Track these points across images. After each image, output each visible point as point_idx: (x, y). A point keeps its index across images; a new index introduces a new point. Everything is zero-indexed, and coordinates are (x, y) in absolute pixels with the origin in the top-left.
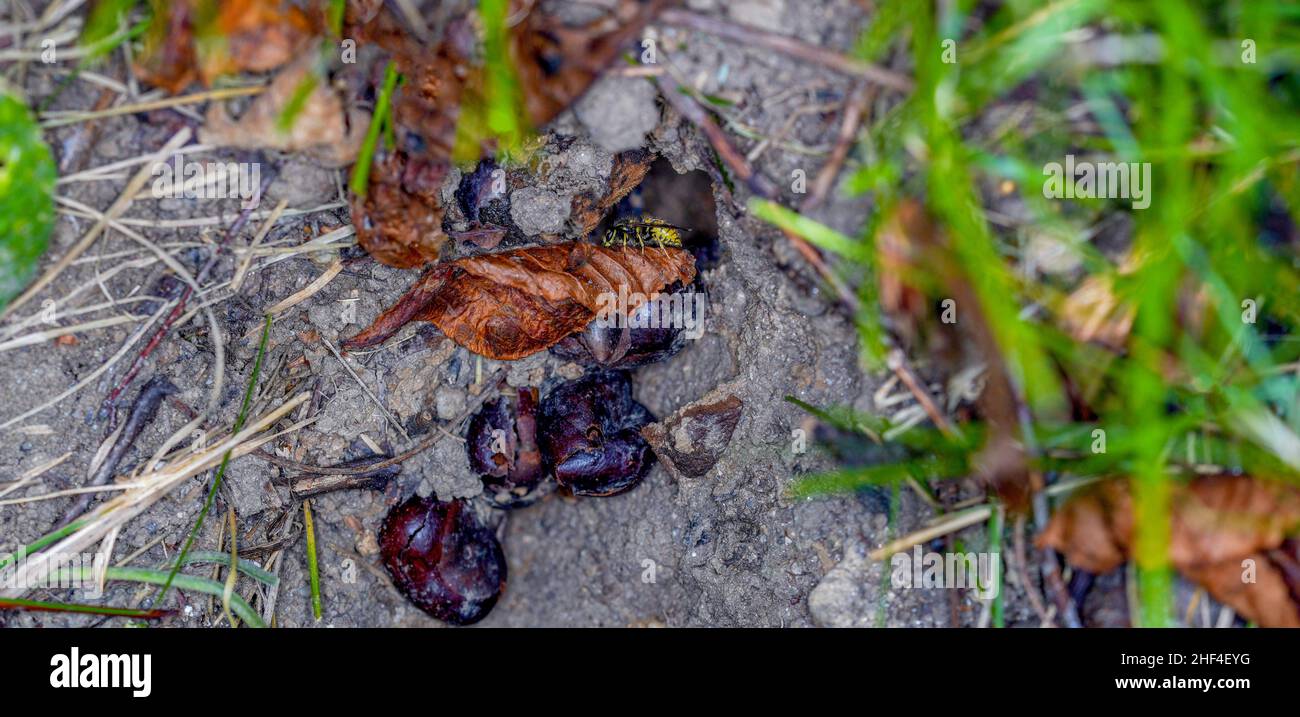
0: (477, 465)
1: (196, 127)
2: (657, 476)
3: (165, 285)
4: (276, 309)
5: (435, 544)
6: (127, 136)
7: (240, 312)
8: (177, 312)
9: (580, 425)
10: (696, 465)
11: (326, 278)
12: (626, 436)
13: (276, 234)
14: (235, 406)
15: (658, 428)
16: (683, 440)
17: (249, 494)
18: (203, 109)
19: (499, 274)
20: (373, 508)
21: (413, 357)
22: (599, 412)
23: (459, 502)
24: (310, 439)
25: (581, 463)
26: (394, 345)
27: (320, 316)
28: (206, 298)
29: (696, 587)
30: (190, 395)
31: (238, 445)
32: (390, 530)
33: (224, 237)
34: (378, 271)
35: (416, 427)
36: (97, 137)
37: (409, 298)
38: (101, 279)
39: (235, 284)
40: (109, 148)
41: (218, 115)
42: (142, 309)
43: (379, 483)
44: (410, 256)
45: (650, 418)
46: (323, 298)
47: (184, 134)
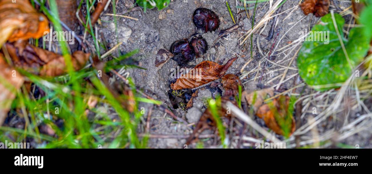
0: (204, 40)
1: (275, 90)
2: (168, 48)
3: (274, 58)
4: (251, 60)
5: (208, 23)
6: (288, 85)
7: (258, 57)
8: (270, 54)
9: (186, 53)
10: (161, 52)
11: (243, 68)
12: (177, 54)
13: (254, 74)
14: (254, 39)
15: (170, 57)
16: (165, 56)
17: (247, 22)
18: (275, 94)
19: (210, 78)
20: (222, 27)
21: (222, 58)
22: (183, 57)
23: (206, 32)
24: (238, 36)
25: (184, 46)
26: (227, 60)
27: (242, 61)
28: (265, 59)
29: (155, 28)
30: (263, 38)
31: (251, 31)
32: (218, 23)
33: (264, 71)
34: (233, 73)
35: (218, 44)
36: (294, 83)
37: (226, 69)
38: (286, 56)
39: (260, 62)
40: (291, 82)
41: (271, 94)
42: (277, 53)
43: (222, 32)
44: (227, 77)
45: (173, 59)
46: (243, 64)
47: (277, 88)
